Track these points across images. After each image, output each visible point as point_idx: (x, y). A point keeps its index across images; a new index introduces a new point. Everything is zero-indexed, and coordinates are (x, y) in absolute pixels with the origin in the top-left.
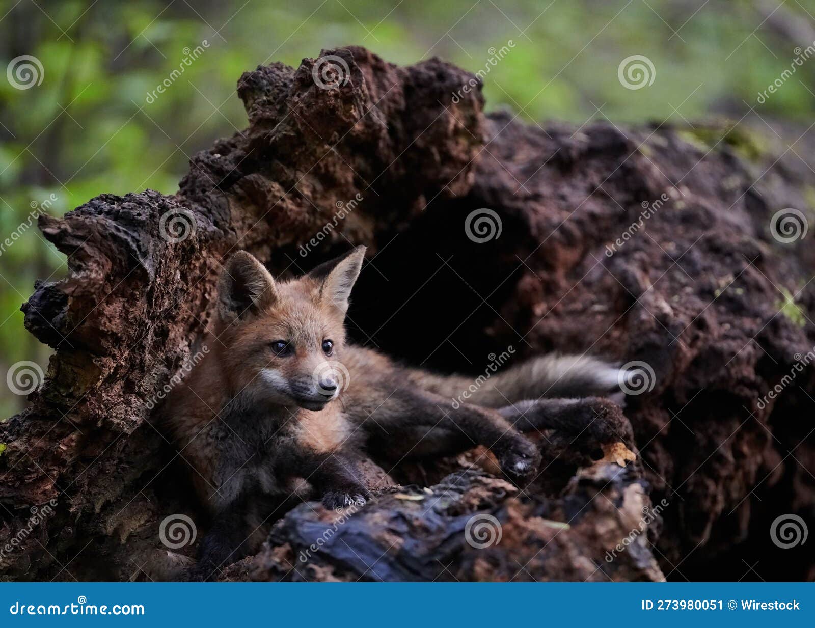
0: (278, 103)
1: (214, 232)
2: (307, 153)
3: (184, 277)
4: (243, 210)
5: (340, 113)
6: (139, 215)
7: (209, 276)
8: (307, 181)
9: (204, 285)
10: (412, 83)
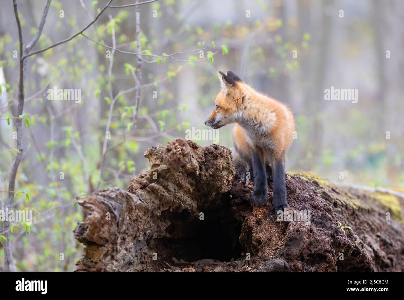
0: (160, 159)
1: (140, 203)
2: (171, 175)
3: (130, 219)
4: (150, 196)
5: (182, 160)
6: (112, 195)
7: (139, 220)
8: (172, 186)
9: (138, 223)
10: (207, 152)
